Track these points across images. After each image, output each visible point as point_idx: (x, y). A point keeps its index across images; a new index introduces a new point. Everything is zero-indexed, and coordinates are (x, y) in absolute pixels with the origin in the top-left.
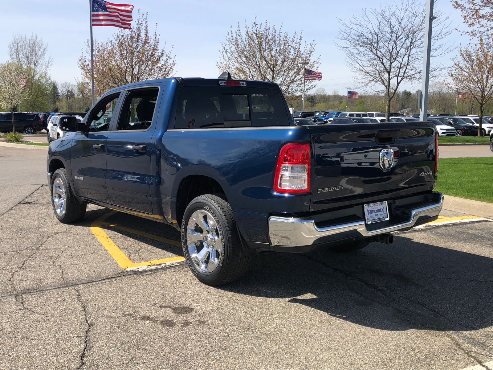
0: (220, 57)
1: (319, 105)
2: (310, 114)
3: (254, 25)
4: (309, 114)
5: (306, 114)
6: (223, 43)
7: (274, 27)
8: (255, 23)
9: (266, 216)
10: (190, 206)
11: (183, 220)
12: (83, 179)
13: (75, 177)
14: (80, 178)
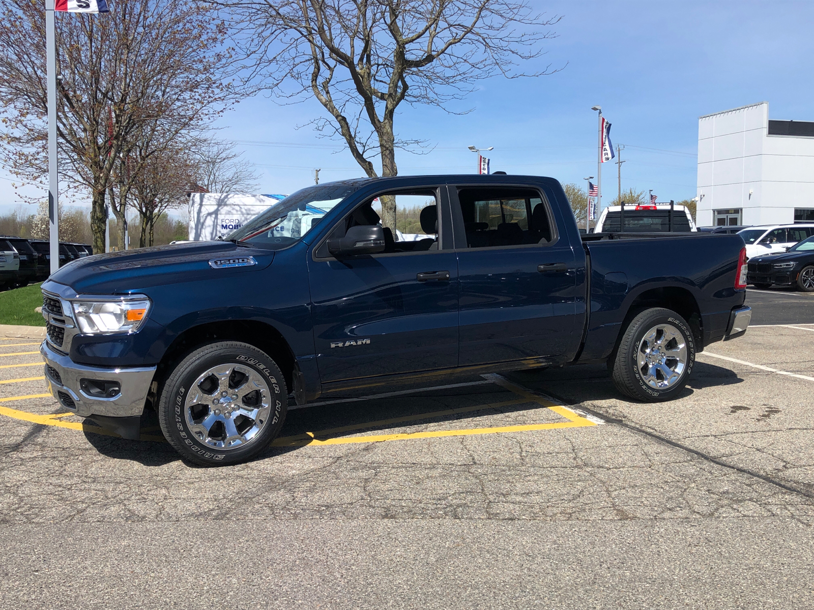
9: (730, 311)
10: (644, 324)
11: (635, 343)
12: (368, 342)
13: (333, 346)
14: (357, 343)
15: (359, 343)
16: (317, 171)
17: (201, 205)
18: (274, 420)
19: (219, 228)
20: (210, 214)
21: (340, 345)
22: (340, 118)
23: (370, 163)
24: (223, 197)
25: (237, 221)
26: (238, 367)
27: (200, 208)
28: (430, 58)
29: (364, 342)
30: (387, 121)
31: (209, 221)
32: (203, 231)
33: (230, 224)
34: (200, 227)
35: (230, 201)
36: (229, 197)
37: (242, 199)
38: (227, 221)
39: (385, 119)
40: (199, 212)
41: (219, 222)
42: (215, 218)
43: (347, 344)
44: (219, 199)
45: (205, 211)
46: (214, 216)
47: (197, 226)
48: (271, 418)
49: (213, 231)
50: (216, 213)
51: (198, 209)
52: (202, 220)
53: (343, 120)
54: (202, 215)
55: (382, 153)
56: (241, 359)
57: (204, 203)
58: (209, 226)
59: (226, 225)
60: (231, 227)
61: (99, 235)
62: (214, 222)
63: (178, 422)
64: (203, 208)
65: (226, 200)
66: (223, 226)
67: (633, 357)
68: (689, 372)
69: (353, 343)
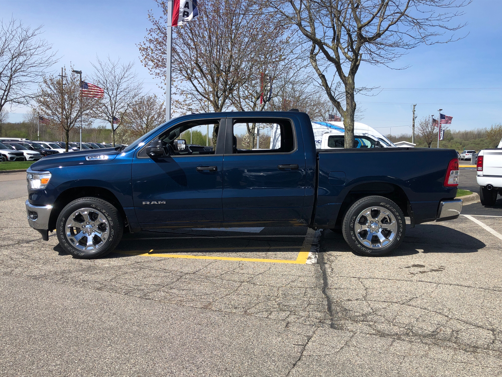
9: (439, 201)
10: (360, 205)
11: (352, 217)
12: (165, 203)
13: (144, 203)
14: (158, 203)
15: (159, 203)
16: (415, 106)
18: (110, 239)
21: (148, 203)
22: (321, 76)
23: (338, 103)
26: (93, 210)
28: (379, 35)
29: (162, 203)
30: (350, 76)
39: (349, 75)
43: (152, 203)
48: (109, 238)
53: (323, 77)
55: (346, 95)
56: (93, 206)
63: (62, 234)
67: (350, 226)
68: (398, 239)
69: (156, 203)
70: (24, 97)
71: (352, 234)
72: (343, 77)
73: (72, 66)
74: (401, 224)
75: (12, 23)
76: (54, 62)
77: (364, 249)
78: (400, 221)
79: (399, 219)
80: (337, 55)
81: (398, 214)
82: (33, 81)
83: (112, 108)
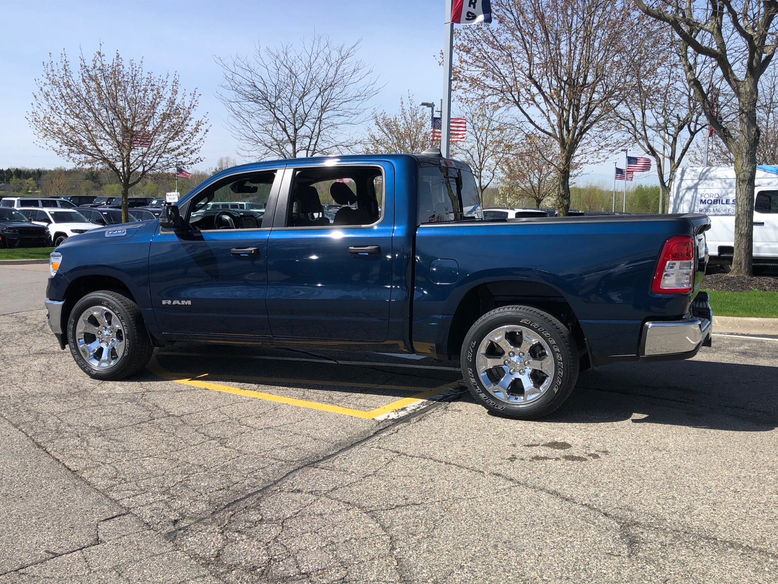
0: (32, 104)
1: (109, 186)
2: (141, 201)
3: (98, 56)
4: (139, 201)
5: (134, 201)
6: (40, 81)
7: (133, 62)
8: (99, 53)
9: (640, 322)
10: (486, 321)
11: (470, 342)
12: (189, 303)
13: (164, 302)
14: (181, 302)
15: (183, 303)
17: (682, 180)
19: (698, 202)
20: (689, 189)
22: (693, 83)
23: (726, 129)
24: (704, 170)
25: (717, 196)
27: (680, 183)
29: (186, 303)
30: (748, 80)
31: (688, 196)
32: (681, 205)
33: (709, 199)
34: (678, 201)
35: (711, 174)
36: (711, 170)
37: (725, 171)
38: (707, 196)
39: (745, 78)
40: (679, 186)
41: (699, 196)
42: (694, 193)
43: (174, 303)
44: (701, 173)
45: (684, 185)
46: (693, 190)
47: (675, 201)
49: (691, 206)
50: (695, 187)
51: (678, 183)
52: (681, 194)
53: (695, 85)
54: (681, 189)
57: (684, 178)
58: (687, 200)
59: (705, 200)
60: (710, 202)
61: (561, 210)
62: (693, 197)
64: (683, 182)
65: (707, 173)
66: (701, 200)
67: (467, 358)
68: (556, 390)
69: (178, 302)
70: (336, 146)
71: (470, 372)
72: (733, 82)
73: (411, 96)
74: (560, 361)
75: (316, 41)
76: (375, 93)
77: (492, 402)
78: (558, 356)
79: (557, 352)
80: (720, 42)
81: (554, 342)
82: (349, 122)
83: (480, 156)
